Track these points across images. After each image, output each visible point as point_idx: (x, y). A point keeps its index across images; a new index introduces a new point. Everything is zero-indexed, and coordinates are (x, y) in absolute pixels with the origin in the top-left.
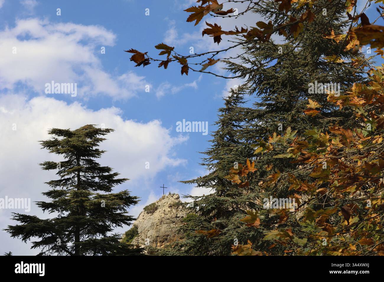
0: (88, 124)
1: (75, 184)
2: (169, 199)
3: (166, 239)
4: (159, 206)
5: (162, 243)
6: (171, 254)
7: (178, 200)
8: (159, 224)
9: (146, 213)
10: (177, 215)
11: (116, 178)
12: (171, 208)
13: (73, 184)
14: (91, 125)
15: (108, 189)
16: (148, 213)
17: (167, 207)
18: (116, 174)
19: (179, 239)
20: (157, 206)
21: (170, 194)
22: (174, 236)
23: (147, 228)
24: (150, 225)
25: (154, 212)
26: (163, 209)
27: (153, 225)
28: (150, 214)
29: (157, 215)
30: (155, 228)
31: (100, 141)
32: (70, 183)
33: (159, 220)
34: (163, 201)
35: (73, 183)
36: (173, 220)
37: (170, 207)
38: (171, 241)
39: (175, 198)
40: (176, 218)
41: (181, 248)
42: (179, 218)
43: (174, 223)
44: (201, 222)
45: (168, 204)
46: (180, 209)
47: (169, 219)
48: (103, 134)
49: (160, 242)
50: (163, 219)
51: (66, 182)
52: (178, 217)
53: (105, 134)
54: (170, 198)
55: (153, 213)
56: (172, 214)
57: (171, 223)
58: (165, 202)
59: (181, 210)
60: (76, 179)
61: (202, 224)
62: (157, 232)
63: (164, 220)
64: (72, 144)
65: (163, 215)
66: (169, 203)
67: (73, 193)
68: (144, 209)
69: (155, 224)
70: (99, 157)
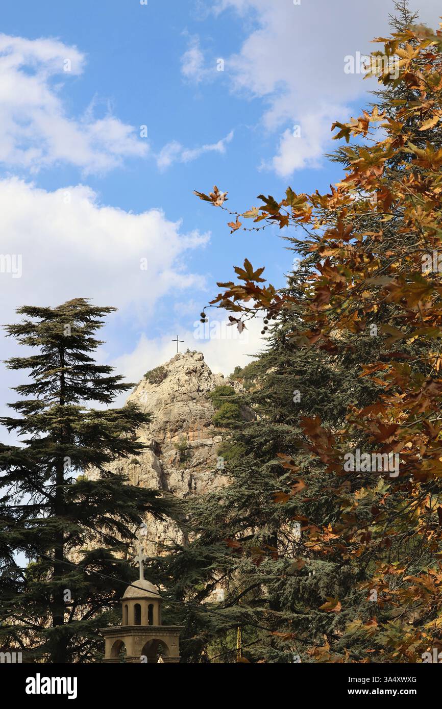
0: (77, 298)
1: (57, 389)
2: (187, 360)
3: (181, 427)
4: (170, 371)
5: (175, 432)
6: (203, 508)
7: (202, 362)
8: (169, 401)
9: (148, 383)
10: (199, 386)
11: (119, 382)
12: (189, 375)
13: (54, 390)
14: (81, 299)
15: (106, 399)
16: (151, 383)
17: (184, 375)
18: (119, 378)
19: (202, 426)
20: (167, 371)
21: (188, 352)
22: (194, 422)
23: (150, 407)
24: (155, 403)
25: (161, 381)
26: (177, 377)
27: (159, 403)
28: (154, 385)
29: (167, 386)
30: (162, 408)
31: (95, 328)
32: (49, 389)
33: (169, 394)
34: (177, 364)
35: (54, 388)
36: (192, 395)
37: (189, 373)
38: (190, 429)
39: (196, 359)
40: (198, 391)
41: (218, 502)
42: (203, 393)
43: (195, 401)
44: (250, 466)
45: (185, 369)
46: (204, 377)
47: (185, 393)
48: (100, 316)
49: (171, 430)
50: (176, 393)
51: (43, 387)
52: (201, 391)
53: (104, 315)
54: (189, 359)
55: (159, 382)
56: (192, 385)
57: (190, 400)
58: (179, 365)
59: (207, 379)
60: (59, 383)
61: (251, 468)
62: (166, 414)
63: (178, 395)
64: (54, 332)
65: (176, 387)
66: (186, 367)
67: (56, 409)
68: (145, 376)
69: (163, 401)
70: (93, 351)
